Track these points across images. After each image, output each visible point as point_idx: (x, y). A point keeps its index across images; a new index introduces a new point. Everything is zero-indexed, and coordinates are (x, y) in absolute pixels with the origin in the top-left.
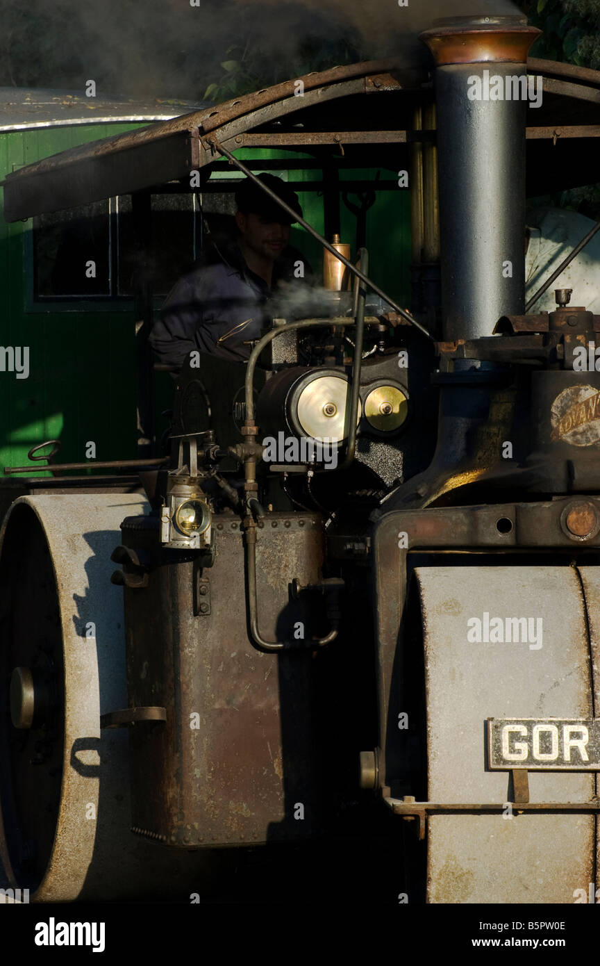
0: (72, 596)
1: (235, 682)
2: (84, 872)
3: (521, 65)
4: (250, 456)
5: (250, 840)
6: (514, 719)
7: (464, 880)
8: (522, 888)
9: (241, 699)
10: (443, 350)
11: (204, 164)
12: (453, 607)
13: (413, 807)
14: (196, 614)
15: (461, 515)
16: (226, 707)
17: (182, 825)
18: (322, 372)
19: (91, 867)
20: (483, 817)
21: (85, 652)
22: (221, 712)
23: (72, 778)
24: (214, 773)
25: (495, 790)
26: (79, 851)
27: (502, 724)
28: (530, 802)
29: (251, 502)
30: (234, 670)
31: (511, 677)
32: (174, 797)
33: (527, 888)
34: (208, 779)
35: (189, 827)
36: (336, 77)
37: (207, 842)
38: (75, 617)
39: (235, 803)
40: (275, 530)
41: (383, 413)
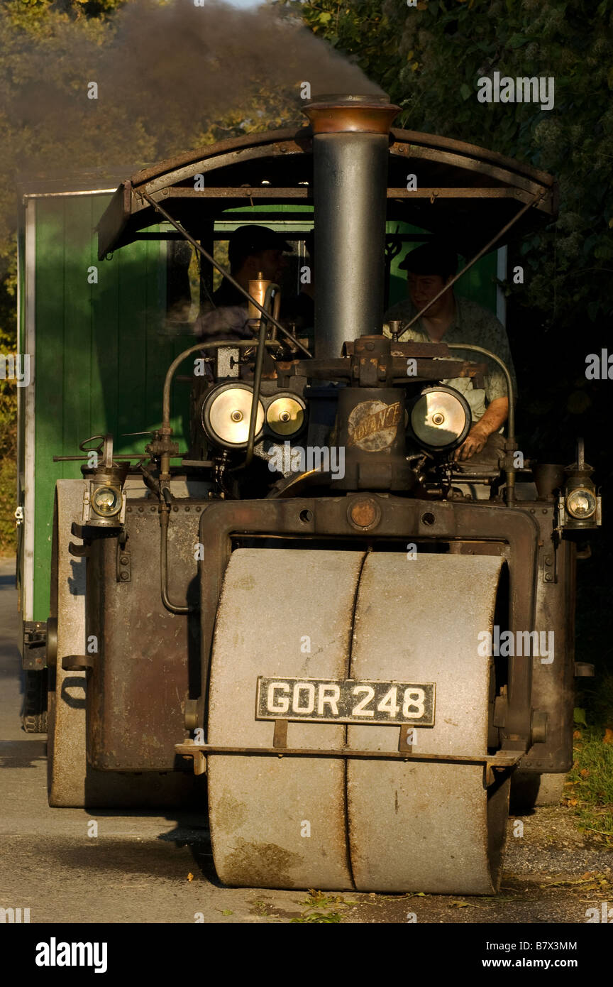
0: (69, 562)
1: (150, 637)
2: (82, 784)
3: (381, 135)
4: (165, 452)
5: (160, 766)
6: (280, 678)
7: (239, 810)
8: (287, 818)
9: (154, 652)
10: (281, 368)
11: (136, 211)
12: (248, 582)
13: (189, 749)
14: (118, 581)
15: (272, 506)
16: (142, 657)
17: (103, 752)
18: (232, 385)
19: (86, 780)
20: (253, 758)
21: (75, 608)
22: (137, 661)
23: (63, 709)
24: (130, 711)
25: (263, 737)
26: (74, 768)
27: (269, 681)
28: (289, 747)
29: (163, 490)
30: (150, 628)
31: (284, 643)
32: (97, 729)
33: (291, 819)
34: (126, 716)
35: (108, 754)
36: (245, 143)
37: (123, 767)
38: (69, 580)
39: (147, 736)
40: (188, 513)
41: (282, 419)
